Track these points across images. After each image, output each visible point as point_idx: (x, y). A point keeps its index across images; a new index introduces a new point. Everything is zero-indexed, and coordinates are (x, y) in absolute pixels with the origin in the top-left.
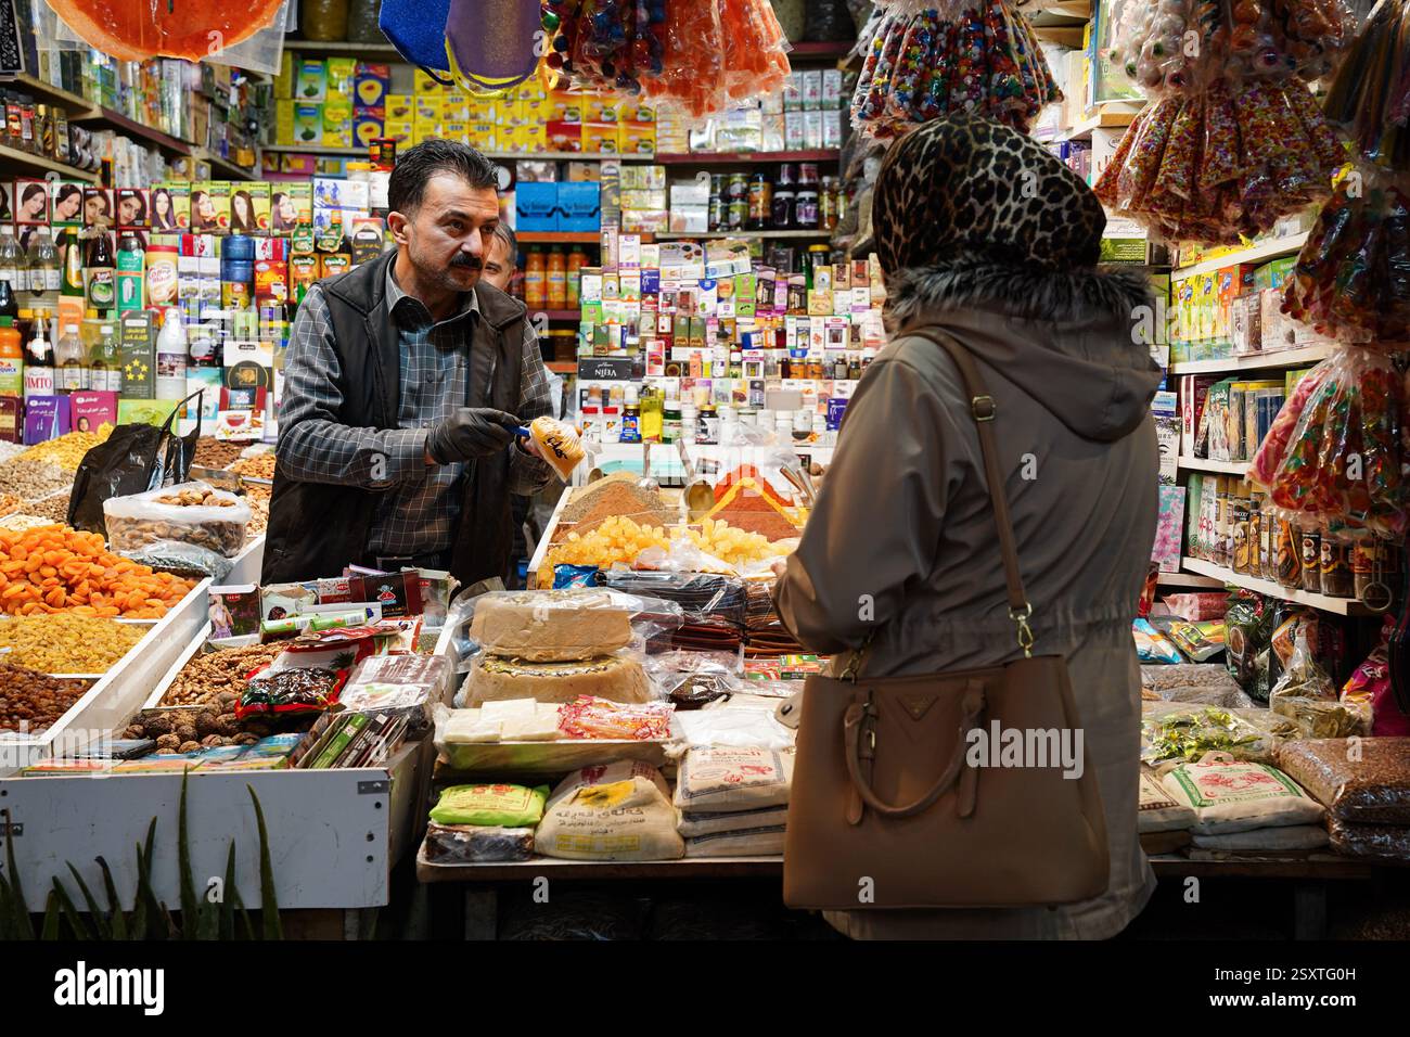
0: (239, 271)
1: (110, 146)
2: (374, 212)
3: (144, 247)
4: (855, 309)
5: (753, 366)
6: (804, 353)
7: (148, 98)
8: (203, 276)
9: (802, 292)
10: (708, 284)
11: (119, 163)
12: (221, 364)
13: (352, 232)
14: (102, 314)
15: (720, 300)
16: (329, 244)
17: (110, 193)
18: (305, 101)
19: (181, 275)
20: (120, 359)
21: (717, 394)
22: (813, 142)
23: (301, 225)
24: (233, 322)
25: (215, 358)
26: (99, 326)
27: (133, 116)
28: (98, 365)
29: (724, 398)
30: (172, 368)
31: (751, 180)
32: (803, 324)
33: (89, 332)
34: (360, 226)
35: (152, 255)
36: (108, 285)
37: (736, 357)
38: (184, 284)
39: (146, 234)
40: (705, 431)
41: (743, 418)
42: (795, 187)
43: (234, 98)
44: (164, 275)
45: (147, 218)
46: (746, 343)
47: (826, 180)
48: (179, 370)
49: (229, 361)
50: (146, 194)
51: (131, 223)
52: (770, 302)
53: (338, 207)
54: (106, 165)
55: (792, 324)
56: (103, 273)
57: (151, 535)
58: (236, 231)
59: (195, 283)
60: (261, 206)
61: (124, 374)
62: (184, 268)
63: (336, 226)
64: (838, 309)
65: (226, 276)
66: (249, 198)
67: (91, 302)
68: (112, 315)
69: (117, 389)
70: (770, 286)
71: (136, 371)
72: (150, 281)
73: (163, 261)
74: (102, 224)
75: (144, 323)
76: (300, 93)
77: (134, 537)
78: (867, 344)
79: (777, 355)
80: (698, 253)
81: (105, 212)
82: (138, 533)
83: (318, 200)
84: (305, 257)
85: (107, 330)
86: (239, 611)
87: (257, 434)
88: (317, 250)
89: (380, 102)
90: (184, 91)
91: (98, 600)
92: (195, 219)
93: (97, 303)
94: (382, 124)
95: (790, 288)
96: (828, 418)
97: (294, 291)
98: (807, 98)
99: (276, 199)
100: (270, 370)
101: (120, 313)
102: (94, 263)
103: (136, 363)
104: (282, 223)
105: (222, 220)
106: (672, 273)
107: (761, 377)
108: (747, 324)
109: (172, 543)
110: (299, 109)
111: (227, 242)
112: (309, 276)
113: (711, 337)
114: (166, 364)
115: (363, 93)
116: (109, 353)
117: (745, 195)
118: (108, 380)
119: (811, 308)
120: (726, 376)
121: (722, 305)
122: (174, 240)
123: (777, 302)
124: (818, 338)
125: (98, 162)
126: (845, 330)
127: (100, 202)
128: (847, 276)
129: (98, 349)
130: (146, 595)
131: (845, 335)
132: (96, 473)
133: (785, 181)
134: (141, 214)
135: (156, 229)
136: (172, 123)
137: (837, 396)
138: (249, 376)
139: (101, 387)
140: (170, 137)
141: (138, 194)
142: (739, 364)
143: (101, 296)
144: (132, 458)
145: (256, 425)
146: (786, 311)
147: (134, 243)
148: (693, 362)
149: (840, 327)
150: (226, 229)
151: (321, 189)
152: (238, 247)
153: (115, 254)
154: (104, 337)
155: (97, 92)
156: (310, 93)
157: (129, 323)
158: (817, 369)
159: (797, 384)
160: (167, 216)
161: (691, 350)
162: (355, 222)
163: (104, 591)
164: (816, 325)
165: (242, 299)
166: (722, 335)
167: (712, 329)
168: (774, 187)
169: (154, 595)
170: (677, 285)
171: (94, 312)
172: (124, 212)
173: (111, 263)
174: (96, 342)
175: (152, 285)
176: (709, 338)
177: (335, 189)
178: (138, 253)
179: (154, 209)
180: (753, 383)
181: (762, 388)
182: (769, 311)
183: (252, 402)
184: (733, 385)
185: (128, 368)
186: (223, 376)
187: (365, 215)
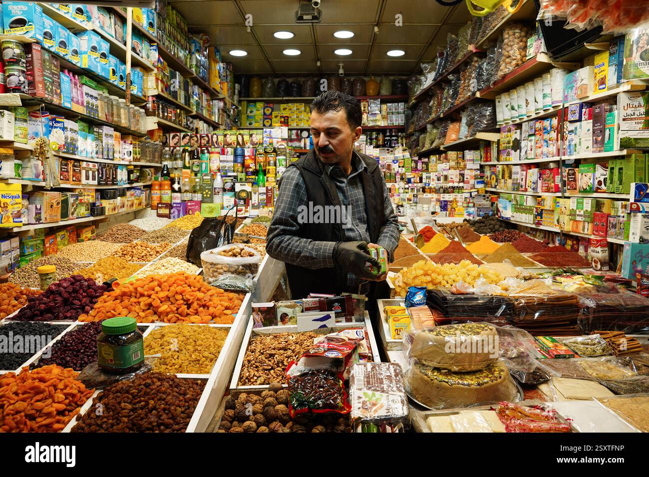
0: (239, 159)
1: (198, 124)
2: (283, 140)
3: (209, 152)
4: (444, 170)
5: (412, 189)
6: (429, 184)
7: (209, 111)
8: (227, 162)
9: (427, 164)
10: (395, 162)
11: (201, 129)
12: (234, 191)
13: (276, 145)
14: (196, 175)
15: (399, 167)
16: (269, 150)
17: (198, 135)
18: (250, 114)
19: (221, 161)
20: (202, 190)
21: (402, 199)
22: (396, 123)
23: (260, 144)
24: (237, 176)
25: (232, 189)
26: (195, 179)
27: (204, 115)
28: (195, 192)
29: (404, 200)
30: (218, 192)
31: (378, 134)
32: (428, 175)
33: (192, 181)
34: (279, 144)
35: (212, 155)
36: (198, 165)
37: (407, 186)
38: (222, 164)
39: (209, 148)
40: (400, 212)
41: (412, 207)
42: (391, 136)
43: (232, 112)
44: (215, 162)
45: (210, 143)
46: (409, 181)
47: (400, 134)
48: (221, 193)
49: (237, 190)
50: (210, 135)
51: (205, 145)
52: (416, 167)
53: (272, 138)
54: (197, 129)
55: (424, 175)
56: (196, 162)
57: (221, 271)
58: (238, 147)
59: (225, 164)
60: (246, 138)
61: (203, 195)
62: (221, 159)
63: (271, 144)
64: (439, 170)
65: (235, 161)
66: (242, 135)
67: (192, 171)
68: (199, 175)
69: (201, 200)
70: (416, 162)
71: (207, 194)
72: (211, 164)
73: (215, 157)
74: (196, 145)
75: (209, 177)
76: (248, 112)
77: (214, 271)
78: (450, 181)
79: (420, 185)
80: (392, 151)
81: (197, 141)
82: (216, 270)
83: (264, 135)
84: (261, 154)
85: (197, 180)
86: (266, 315)
87: (247, 215)
88: (265, 152)
89: (271, 114)
90: (218, 110)
91: (202, 312)
92: (225, 143)
93: (194, 171)
94: (271, 120)
95: (423, 163)
96: (441, 207)
97: (258, 166)
98: (394, 110)
99: (251, 135)
100: (251, 192)
101: (202, 174)
102: (194, 158)
103: (207, 191)
104: (253, 144)
105: (234, 143)
106: (384, 158)
107: (415, 193)
108: (409, 175)
109: (230, 275)
110: (248, 116)
111: (235, 150)
112: (262, 160)
113: (398, 179)
114: (216, 191)
115: (266, 112)
116: (198, 188)
117: (377, 138)
118: (198, 197)
119: (430, 170)
120: (404, 193)
121: (400, 169)
122: (219, 150)
123: (418, 168)
124: (433, 180)
125: (195, 128)
126: (442, 177)
127: (195, 138)
128: (442, 159)
129: (194, 186)
130: (223, 308)
131: (442, 178)
132: (197, 238)
133: (388, 134)
134: (208, 142)
135: (213, 147)
136: (215, 118)
137: (442, 199)
138: (244, 195)
139: (196, 199)
140: (215, 122)
141: (207, 136)
142: (408, 189)
143: (195, 169)
144: (211, 233)
145: (246, 211)
146: (422, 171)
147: (206, 151)
148: (392, 188)
149: (440, 176)
150: (235, 146)
151: (266, 132)
152: (239, 152)
153: (200, 155)
154: (196, 182)
155: (195, 107)
156: (251, 112)
157: (204, 177)
158: (434, 190)
159: (429, 195)
160: (216, 142)
161: (391, 184)
162: (277, 142)
163: (204, 306)
164: (433, 175)
165: (240, 169)
166: (402, 179)
167: (398, 177)
168: (385, 136)
169: (227, 308)
170: (385, 162)
171: (193, 174)
172: (203, 141)
173: (198, 158)
174: (194, 184)
175: (211, 165)
176: (397, 180)
177: (270, 132)
178: (207, 155)
179: (212, 140)
180: (414, 195)
181: (417, 197)
182: (416, 171)
183: (245, 204)
184: (407, 196)
185: (204, 193)
186: (235, 195)
187: (280, 140)
